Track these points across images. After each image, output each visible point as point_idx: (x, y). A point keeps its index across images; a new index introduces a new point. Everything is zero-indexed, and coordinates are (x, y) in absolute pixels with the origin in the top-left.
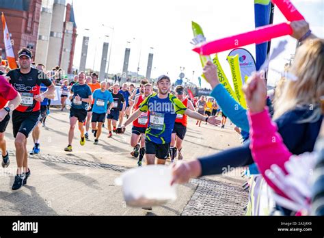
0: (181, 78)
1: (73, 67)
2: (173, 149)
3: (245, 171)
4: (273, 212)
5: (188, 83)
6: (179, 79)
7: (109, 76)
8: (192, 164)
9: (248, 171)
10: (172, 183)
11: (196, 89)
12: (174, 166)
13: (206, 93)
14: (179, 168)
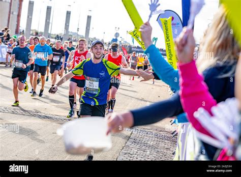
0: (116, 37)
1: (20, 28)
2: (109, 102)
3: (173, 120)
4: (199, 156)
5: (122, 42)
6: (115, 38)
7: (52, 36)
8: (125, 116)
9: (177, 120)
10: (108, 133)
11: (130, 47)
12: (109, 118)
13: (138, 50)
14: (114, 120)
